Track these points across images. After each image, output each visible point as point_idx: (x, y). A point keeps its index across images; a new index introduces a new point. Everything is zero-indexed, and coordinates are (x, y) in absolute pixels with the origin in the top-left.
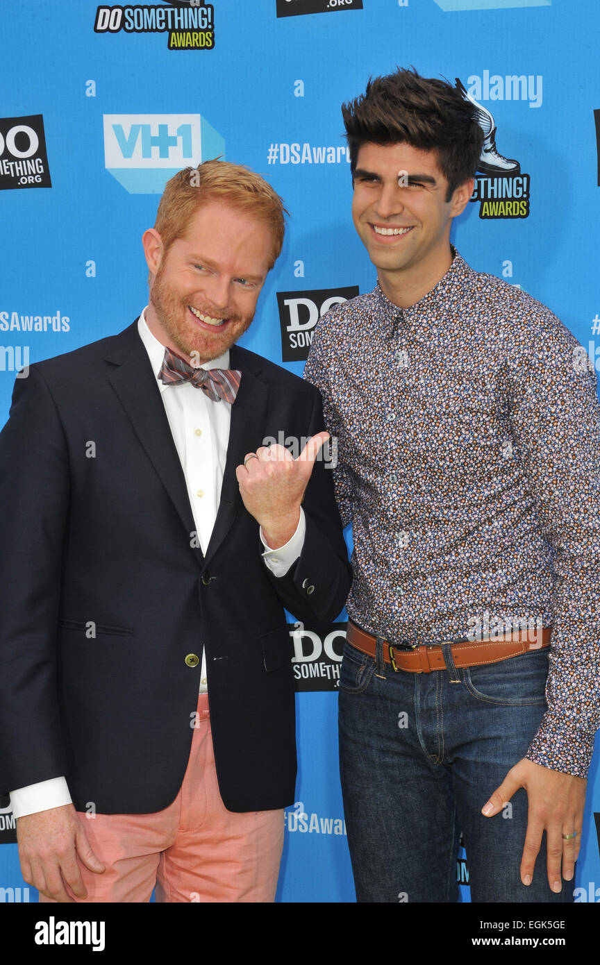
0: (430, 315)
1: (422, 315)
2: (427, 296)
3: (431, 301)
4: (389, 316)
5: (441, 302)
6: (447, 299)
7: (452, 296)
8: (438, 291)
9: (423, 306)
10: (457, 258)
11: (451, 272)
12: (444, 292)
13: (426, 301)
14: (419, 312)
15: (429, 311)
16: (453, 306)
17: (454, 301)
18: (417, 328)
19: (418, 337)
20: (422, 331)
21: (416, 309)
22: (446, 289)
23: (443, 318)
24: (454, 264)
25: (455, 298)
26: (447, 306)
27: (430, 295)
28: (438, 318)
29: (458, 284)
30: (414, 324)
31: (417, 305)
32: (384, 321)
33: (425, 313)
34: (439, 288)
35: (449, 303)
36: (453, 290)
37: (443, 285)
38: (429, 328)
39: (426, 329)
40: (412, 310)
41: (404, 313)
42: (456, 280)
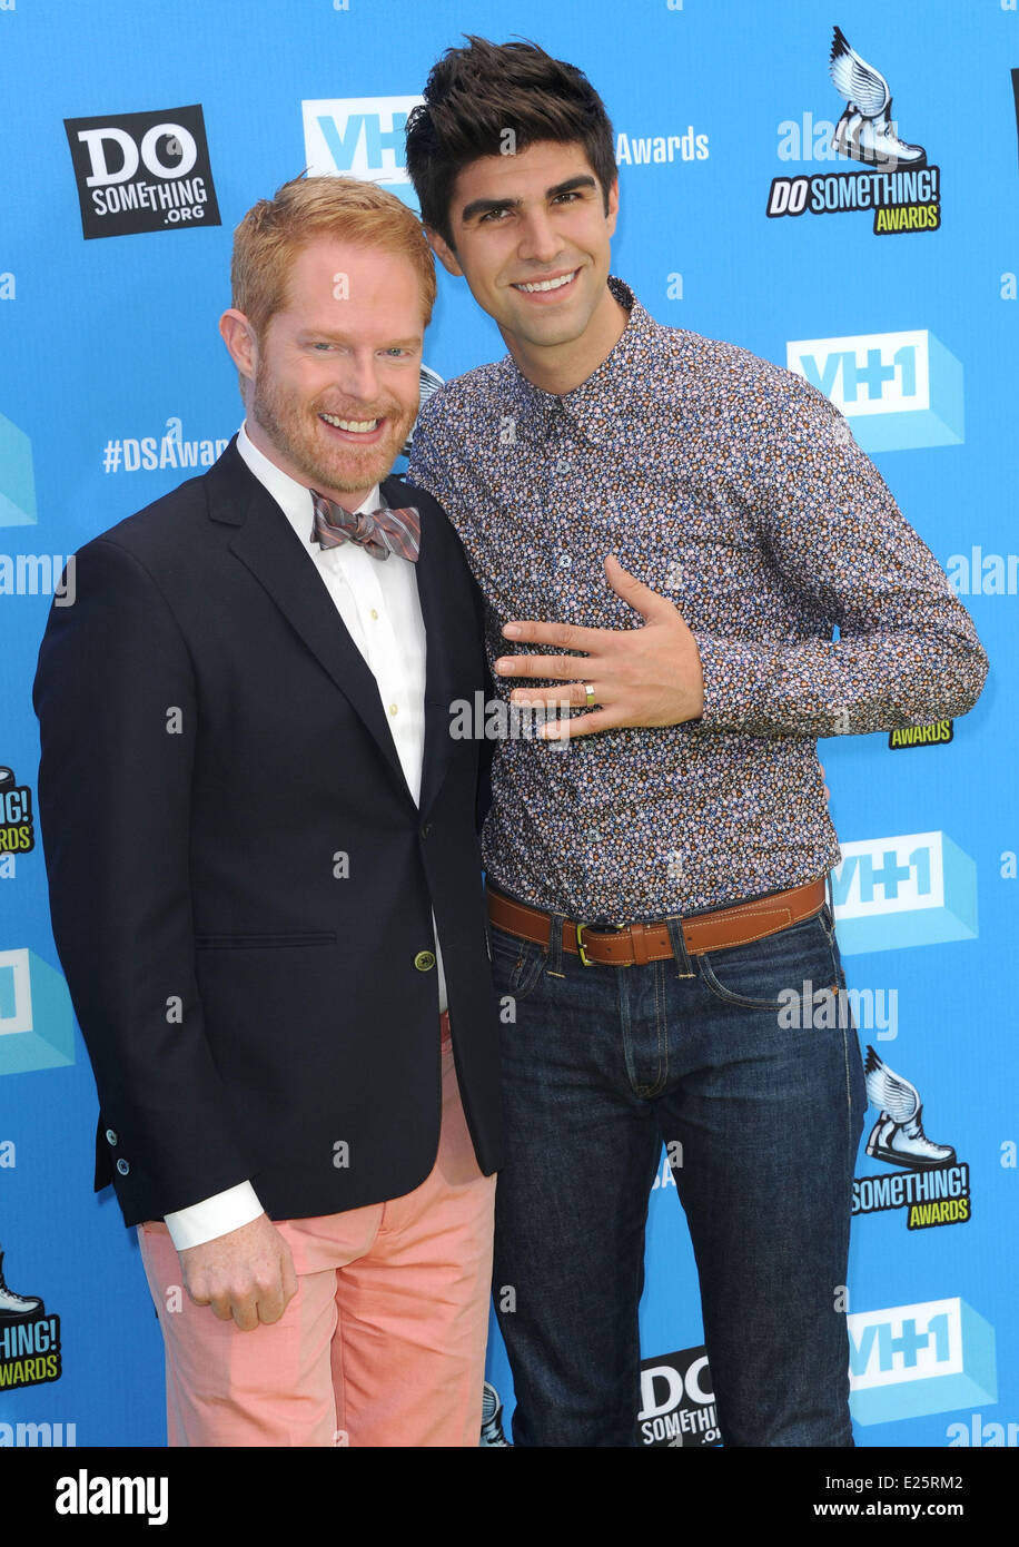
0: (605, 401)
1: (593, 402)
2: (598, 371)
3: (605, 379)
4: (538, 410)
5: (620, 379)
7: (635, 367)
8: (614, 362)
9: (593, 388)
10: (636, 307)
11: (630, 331)
12: (624, 362)
13: (598, 378)
14: (587, 397)
16: (638, 382)
17: (638, 375)
18: (587, 422)
19: (590, 436)
20: (596, 427)
21: (583, 392)
22: (626, 357)
23: (626, 402)
24: (633, 318)
26: (629, 384)
27: (603, 369)
28: (618, 403)
29: (642, 348)
30: (582, 416)
31: (584, 387)
32: (532, 417)
33: (596, 398)
34: (615, 357)
35: (633, 379)
36: (636, 357)
37: (622, 351)
38: (605, 419)
39: (601, 423)
40: (576, 396)
41: (564, 401)
42: (639, 341)
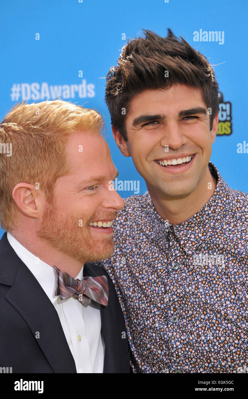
0: (197, 231)
1: (190, 231)
2: (195, 215)
3: (199, 220)
4: (161, 230)
5: (207, 221)
6: (212, 218)
7: (216, 215)
8: (205, 211)
9: (192, 224)
10: (220, 182)
11: (216, 195)
12: (210, 212)
13: (195, 219)
14: (188, 228)
15: (197, 228)
16: (217, 224)
17: (217, 220)
18: (186, 242)
19: (186, 250)
20: (191, 245)
21: (186, 225)
22: (212, 209)
23: (209, 234)
24: (218, 189)
25: (219, 217)
26: (212, 224)
27: (198, 215)
28: (205, 234)
29: (221, 205)
30: (184, 238)
31: (187, 223)
32: (158, 233)
33: (192, 229)
34: (206, 209)
35: (214, 221)
36: (217, 210)
37: (210, 206)
38: (196, 242)
39: (194, 244)
40: (181, 227)
41: (175, 228)
42: (220, 201)
